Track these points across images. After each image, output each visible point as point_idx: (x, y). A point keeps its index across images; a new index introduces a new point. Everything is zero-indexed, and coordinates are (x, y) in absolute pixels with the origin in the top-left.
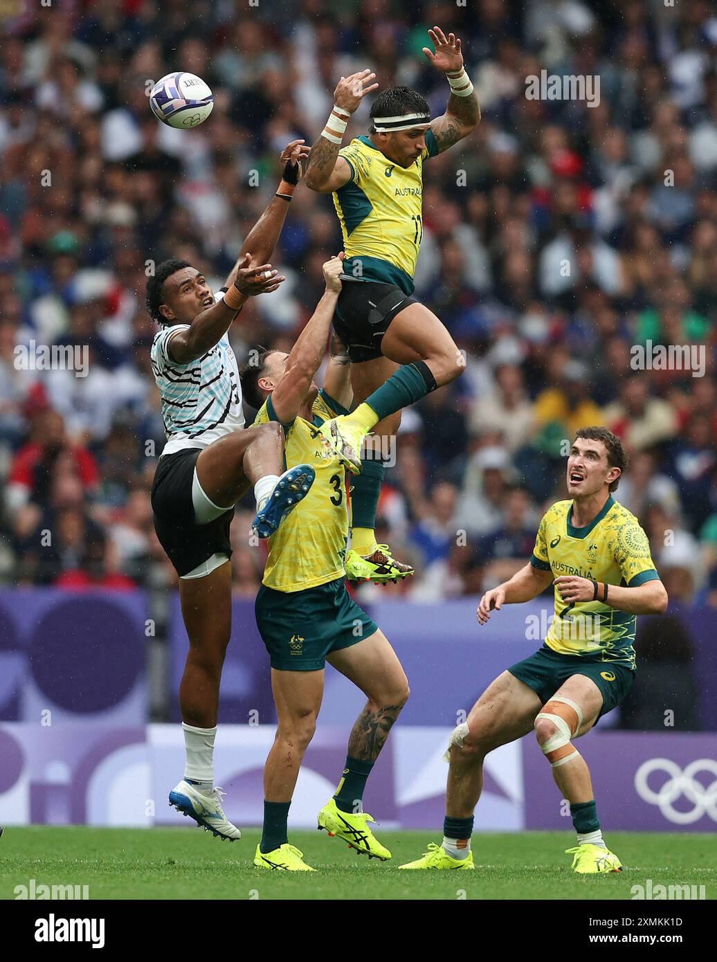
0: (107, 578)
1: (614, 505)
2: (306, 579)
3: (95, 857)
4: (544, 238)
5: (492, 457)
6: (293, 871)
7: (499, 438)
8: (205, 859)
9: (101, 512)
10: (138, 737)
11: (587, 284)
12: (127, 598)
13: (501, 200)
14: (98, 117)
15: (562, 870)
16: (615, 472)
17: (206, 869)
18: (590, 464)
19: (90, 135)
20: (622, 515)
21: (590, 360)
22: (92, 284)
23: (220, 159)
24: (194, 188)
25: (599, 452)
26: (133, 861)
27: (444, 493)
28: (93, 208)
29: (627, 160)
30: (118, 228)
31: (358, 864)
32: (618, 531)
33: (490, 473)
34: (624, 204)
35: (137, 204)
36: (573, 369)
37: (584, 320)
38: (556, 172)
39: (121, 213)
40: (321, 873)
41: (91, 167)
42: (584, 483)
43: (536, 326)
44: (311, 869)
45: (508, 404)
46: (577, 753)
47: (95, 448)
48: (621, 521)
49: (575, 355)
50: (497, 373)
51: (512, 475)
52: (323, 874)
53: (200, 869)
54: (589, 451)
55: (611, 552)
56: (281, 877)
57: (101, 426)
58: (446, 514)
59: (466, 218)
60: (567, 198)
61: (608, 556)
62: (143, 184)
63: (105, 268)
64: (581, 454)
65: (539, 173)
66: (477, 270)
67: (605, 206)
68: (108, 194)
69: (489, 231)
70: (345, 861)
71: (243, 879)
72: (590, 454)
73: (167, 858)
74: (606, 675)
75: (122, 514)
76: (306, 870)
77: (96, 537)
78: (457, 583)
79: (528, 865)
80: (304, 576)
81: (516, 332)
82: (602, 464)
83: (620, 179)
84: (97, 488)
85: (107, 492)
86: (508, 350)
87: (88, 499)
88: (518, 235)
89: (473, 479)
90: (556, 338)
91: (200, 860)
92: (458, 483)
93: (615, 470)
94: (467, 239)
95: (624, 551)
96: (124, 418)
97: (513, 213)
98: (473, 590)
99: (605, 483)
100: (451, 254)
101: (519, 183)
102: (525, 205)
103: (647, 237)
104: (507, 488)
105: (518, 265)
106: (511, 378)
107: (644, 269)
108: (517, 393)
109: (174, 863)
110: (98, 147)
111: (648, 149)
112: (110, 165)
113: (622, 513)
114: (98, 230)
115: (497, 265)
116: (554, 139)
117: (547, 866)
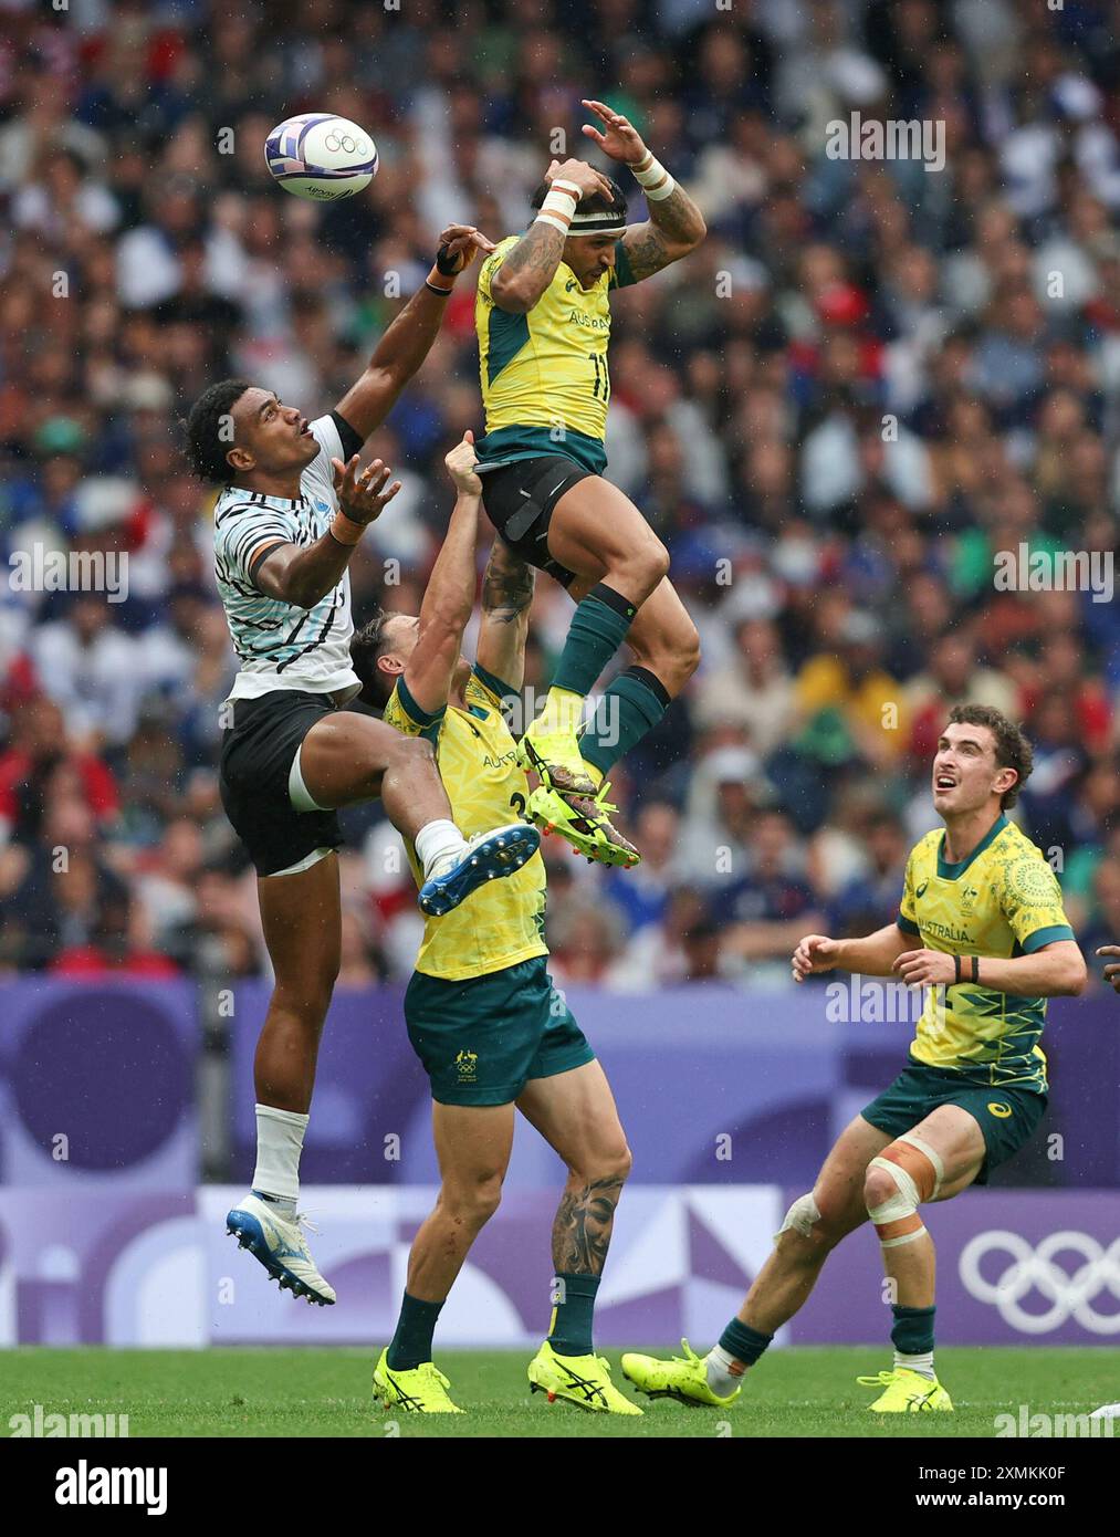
0: (133, 960)
1: (1006, 829)
2: (483, 958)
3: (118, 1395)
4: (807, 422)
5: (732, 763)
6: (428, 1413)
7: (741, 733)
8: (291, 1396)
9: (121, 856)
10: (185, 1207)
11: (876, 491)
12: (165, 992)
13: (741, 361)
14: (112, 239)
15: (847, 1407)
16: (1009, 777)
17: (291, 1413)
18: (966, 763)
19: (98, 269)
20: (1015, 844)
21: (882, 611)
22: (104, 500)
23: (302, 304)
24: (262, 348)
25: (980, 742)
26: (179, 1399)
27: (657, 820)
28: (105, 382)
29: (937, 298)
30: (143, 413)
31: (529, 1402)
32: (1005, 867)
33: (729, 788)
34: (932, 366)
35: (174, 374)
36: (856, 625)
37: (871, 548)
38: (827, 319)
39: (148, 390)
40: (471, 1417)
41: (101, 318)
42: (956, 791)
43: (798, 558)
44: (456, 1410)
45: (755, 680)
46: (923, 1230)
47: (111, 757)
48: (1012, 853)
49: (859, 603)
50: (739, 632)
51: (764, 790)
52: (476, 1417)
53: (283, 1412)
54: (966, 742)
55: (995, 898)
56: (409, 1422)
57: (121, 724)
58: (660, 852)
59: (687, 390)
60: (843, 358)
61: (991, 905)
62: (183, 343)
63: (124, 476)
64: (953, 747)
65: (800, 319)
66: (704, 473)
67: (903, 369)
68: (127, 361)
69: (723, 410)
70: (509, 1396)
71: (350, 1427)
72: (967, 747)
73: (231, 1395)
74: (997, 1108)
75: (154, 859)
76: (450, 1411)
77: (115, 895)
78: (679, 961)
79: (794, 1399)
80: (481, 954)
81: (765, 567)
82: (987, 761)
83: (926, 328)
84: (116, 818)
85: (131, 825)
86: (755, 598)
87: (101, 837)
88: (767, 416)
89: (702, 797)
90: (828, 578)
91: (283, 1397)
92: (678, 804)
93: (1008, 773)
94: (688, 422)
95: (1014, 897)
96: (158, 710)
97: (759, 382)
98: (703, 971)
99: (993, 792)
100: (664, 449)
101: (769, 337)
102: (779, 369)
103: (968, 418)
104: (754, 812)
105: (768, 464)
106: (761, 639)
107: (965, 467)
108: (771, 663)
109: (242, 1403)
110: (111, 286)
111: (970, 280)
112: (128, 315)
113: (1017, 841)
114: (112, 416)
115: (736, 464)
116: (822, 266)
117: (824, 1400)
